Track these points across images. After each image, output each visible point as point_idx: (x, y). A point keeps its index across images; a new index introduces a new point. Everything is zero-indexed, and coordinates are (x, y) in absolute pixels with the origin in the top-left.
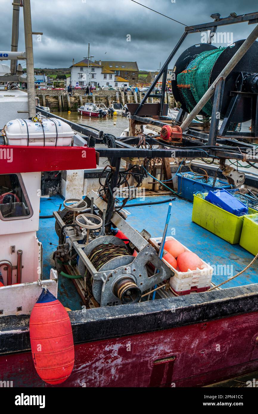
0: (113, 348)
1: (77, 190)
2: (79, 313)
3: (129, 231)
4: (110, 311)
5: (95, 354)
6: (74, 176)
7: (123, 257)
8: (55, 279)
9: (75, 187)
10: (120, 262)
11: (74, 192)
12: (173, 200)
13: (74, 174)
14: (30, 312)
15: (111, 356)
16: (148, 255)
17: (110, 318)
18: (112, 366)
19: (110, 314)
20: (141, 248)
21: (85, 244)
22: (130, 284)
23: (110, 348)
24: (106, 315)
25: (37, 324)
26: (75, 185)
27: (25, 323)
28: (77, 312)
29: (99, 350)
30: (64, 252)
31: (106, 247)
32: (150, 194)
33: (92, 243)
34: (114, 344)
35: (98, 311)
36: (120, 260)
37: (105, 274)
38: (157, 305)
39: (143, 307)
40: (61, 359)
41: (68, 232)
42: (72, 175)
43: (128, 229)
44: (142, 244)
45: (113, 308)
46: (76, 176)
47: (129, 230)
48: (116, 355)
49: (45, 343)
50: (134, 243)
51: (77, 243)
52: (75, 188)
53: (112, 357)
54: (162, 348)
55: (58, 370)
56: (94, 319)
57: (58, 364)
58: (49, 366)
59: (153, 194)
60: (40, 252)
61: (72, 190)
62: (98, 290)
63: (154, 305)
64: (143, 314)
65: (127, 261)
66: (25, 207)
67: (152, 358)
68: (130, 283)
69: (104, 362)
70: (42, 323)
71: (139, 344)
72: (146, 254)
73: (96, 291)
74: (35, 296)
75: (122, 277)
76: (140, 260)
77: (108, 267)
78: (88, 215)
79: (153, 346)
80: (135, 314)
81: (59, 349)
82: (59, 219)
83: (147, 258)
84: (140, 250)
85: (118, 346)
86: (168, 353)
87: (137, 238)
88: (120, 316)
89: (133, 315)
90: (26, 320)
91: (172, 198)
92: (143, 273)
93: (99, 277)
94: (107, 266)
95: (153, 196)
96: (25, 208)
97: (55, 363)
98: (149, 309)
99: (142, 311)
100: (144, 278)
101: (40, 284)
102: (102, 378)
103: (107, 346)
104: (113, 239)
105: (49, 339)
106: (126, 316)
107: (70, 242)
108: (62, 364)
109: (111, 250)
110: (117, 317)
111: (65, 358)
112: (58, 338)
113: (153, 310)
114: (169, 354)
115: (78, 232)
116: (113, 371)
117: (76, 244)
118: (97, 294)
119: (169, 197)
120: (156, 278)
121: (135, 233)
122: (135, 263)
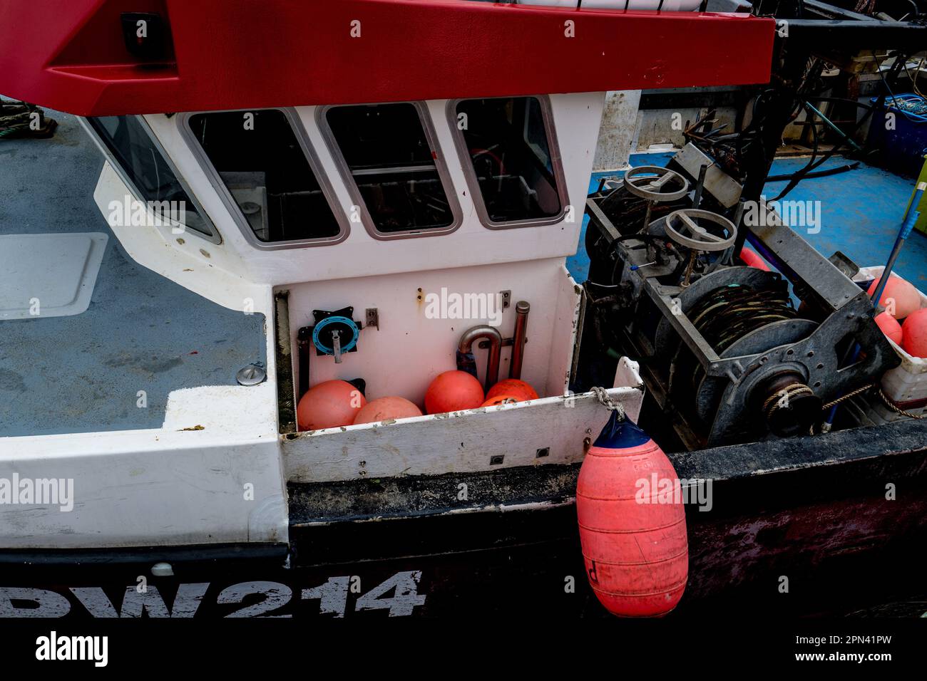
0: (747, 530)
1: (617, 141)
2: (685, 461)
3: (803, 257)
4: (757, 455)
5: (705, 542)
6: (614, 102)
7: (788, 325)
8: (637, 385)
9: (615, 132)
10: (776, 335)
11: (610, 143)
12: (854, 167)
13: (615, 99)
14: (566, 458)
15: (739, 544)
16: (852, 320)
17: (761, 472)
18: (735, 562)
19: (758, 463)
20: (840, 301)
21: (679, 285)
22: (796, 388)
23: (742, 529)
24: (749, 465)
25: (605, 498)
26: (616, 128)
27: (559, 485)
28: (679, 457)
29: (716, 535)
30: (620, 302)
31: (734, 295)
32: (794, 151)
33: (699, 284)
34: (752, 522)
35: (728, 455)
36: (780, 331)
37: (738, 363)
38: (869, 441)
39: (836, 444)
40: (664, 578)
41: (632, 253)
42: (610, 100)
43: (801, 251)
44: (843, 292)
45: (764, 448)
46: (621, 102)
47: (803, 254)
48: (750, 541)
49: (625, 543)
50: (818, 287)
51: (658, 284)
52: (614, 134)
53: (741, 547)
54: (853, 527)
55: (656, 599)
56: (721, 474)
57: (655, 588)
58: (634, 591)
59: (803, 151)
60: (578, 309)
61: (606, 140)
62: (709, 398)
63: (862, 441)
64: (837, 463)
65: (795, 332)
66: (528, 189)
67: (827, 545)
68: (798, 385)
69: (721, 556)
70: (617, 498)
71: (808, 520)
72: (848, 318)
73: (705, 401)
74: (585, 423)
75: (776, 370)
76: (829, 332)
77: (746, 348)
78: (695, 212)
79: (836, 524)
80: (819, 463)
81: (659, 558)
82: (601, 220)
83: (849, 326)
84: (837, 308)
85: (759, 526)
86: (864, 536)
87: (827, 276)
88: (783, 468)
89: (814, 464)
90: (559, 477)
91: (849, 163)
92: (829, 360)
93: (721, 370)
94: (743, 343)
95: (802, 157)
96: (526, 190)
97: (649, 586)
98: (852, 450)
99: (834, 454)
100: (826, 372)
101: (601, 399)
102: (708, 583)
103: (734, 527)
104: (753, 275)
105: (635, 535)
106: (797, 467)
107: (636, 279)
108: (666, 587)
109: (751, 303)
110: (776, 469)
111: (672, 575)
112: (659, 531)
113: (860, 453)
114: (865, 538)
115: (662, 256)
116: (735, 570)
117: (654, 284)
118: (705, 406)
119: (841, 159)
120: (855, 372)
121: (821, 263)
122: (817, 338)
